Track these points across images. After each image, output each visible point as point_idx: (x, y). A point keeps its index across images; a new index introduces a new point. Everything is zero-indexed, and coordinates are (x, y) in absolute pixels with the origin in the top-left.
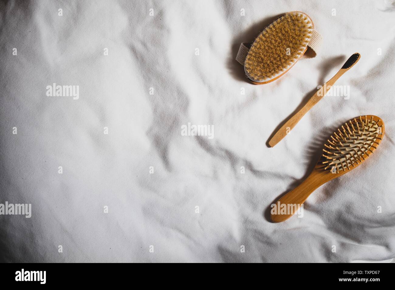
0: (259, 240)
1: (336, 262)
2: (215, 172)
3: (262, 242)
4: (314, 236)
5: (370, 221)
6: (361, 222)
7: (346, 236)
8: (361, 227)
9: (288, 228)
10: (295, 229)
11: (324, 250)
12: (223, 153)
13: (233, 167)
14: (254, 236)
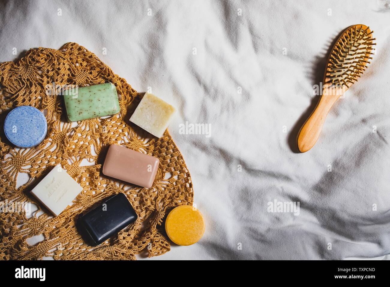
0: (254, 238)
1: (330, 259)
2: (210, 171)
3: (257, 240)
4: (307, 233)
5: (364, 219)
6: (355, 220)
7: (340, 233)
8: (355, 225)
9: (282, 226)
10: (289, 226)
11: (317, 247)
12: (218, 152)
13: (228, 166)
14: (248, 234)
